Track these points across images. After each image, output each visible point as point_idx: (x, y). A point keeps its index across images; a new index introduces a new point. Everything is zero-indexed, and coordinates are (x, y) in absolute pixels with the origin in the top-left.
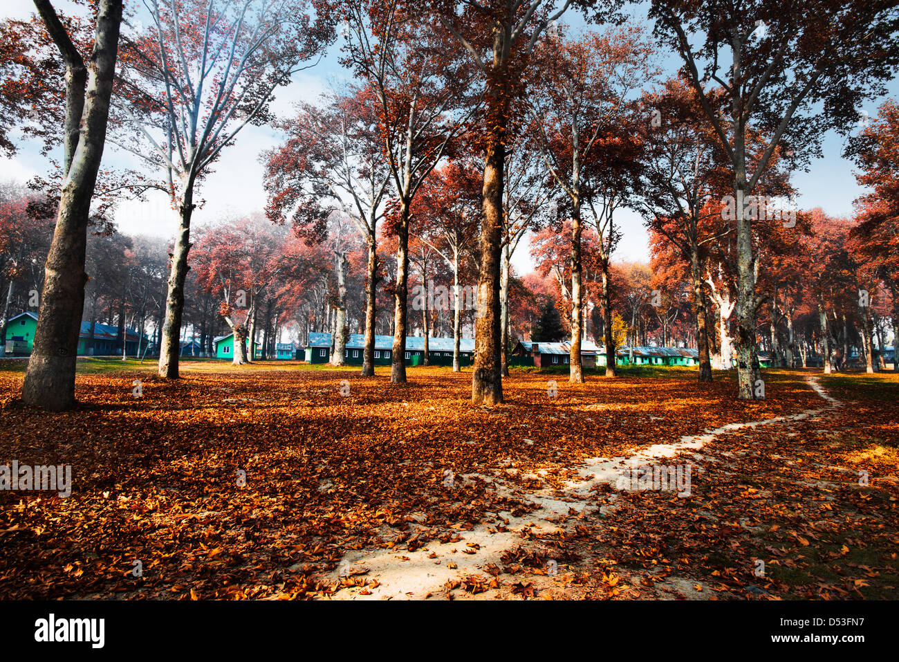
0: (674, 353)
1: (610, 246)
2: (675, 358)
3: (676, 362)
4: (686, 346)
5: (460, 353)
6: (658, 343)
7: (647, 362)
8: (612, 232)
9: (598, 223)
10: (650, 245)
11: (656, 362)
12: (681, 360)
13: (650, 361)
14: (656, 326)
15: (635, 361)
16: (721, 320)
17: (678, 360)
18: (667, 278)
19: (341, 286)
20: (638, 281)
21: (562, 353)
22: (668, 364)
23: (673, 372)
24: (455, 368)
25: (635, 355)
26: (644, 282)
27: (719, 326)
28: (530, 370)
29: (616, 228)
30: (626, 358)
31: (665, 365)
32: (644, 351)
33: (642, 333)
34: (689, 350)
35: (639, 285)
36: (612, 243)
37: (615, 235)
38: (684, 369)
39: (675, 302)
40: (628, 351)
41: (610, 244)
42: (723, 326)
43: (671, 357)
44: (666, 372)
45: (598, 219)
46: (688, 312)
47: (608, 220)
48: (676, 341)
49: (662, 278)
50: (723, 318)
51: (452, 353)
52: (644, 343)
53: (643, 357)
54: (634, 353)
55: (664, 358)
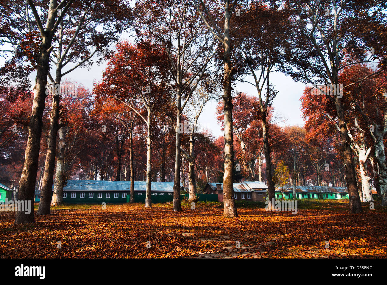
0: (325, 190)
1: (268, 101)
2: (327, 193)
3: (327, 197)
4: (333, 185)
5: (150, 192)
6: (314, 184)
7: (306, 197)
8: (269, 90)
9: (257, 83)
10: (303, 109)
11: (313, 197)
12: (332, 195)
13: (309, 196)
14: (312, 172)
15: (298, 196)
16: (360, 163)
17: (329, 196)
18: (317, 135)
19: (61, 140)
20: (297, 139)
21: (240, 191)
22: (322, 198)
23: (325, 204)
24: (147, 205)
25: (298, 191)
26: (300, 139)
27: (359, 168)
28: (212, 205)
29: (272, 87)
30: (291, 194)
31: (320, 199)
32: (304, 189)
33: (302, 176)
34: (336, 188)
35: (297, 142)
36: (270, 99)
37: (271, 92)
38: (334, 202)
39: (324, 154)
40: (292, 189)
41: (268, 99)
42: (362, 168)
43: (324, 193)
44: (319, 204)
45: (258, 80)
46: (333, 161)
47: (265, 80)
48: (327, 182)
49: (313, 134)
50: (362, 162)
51: (144, 193)
52: (304, 184)
53: (303, 194)
54: (296, 190)
55: (318, 194)
